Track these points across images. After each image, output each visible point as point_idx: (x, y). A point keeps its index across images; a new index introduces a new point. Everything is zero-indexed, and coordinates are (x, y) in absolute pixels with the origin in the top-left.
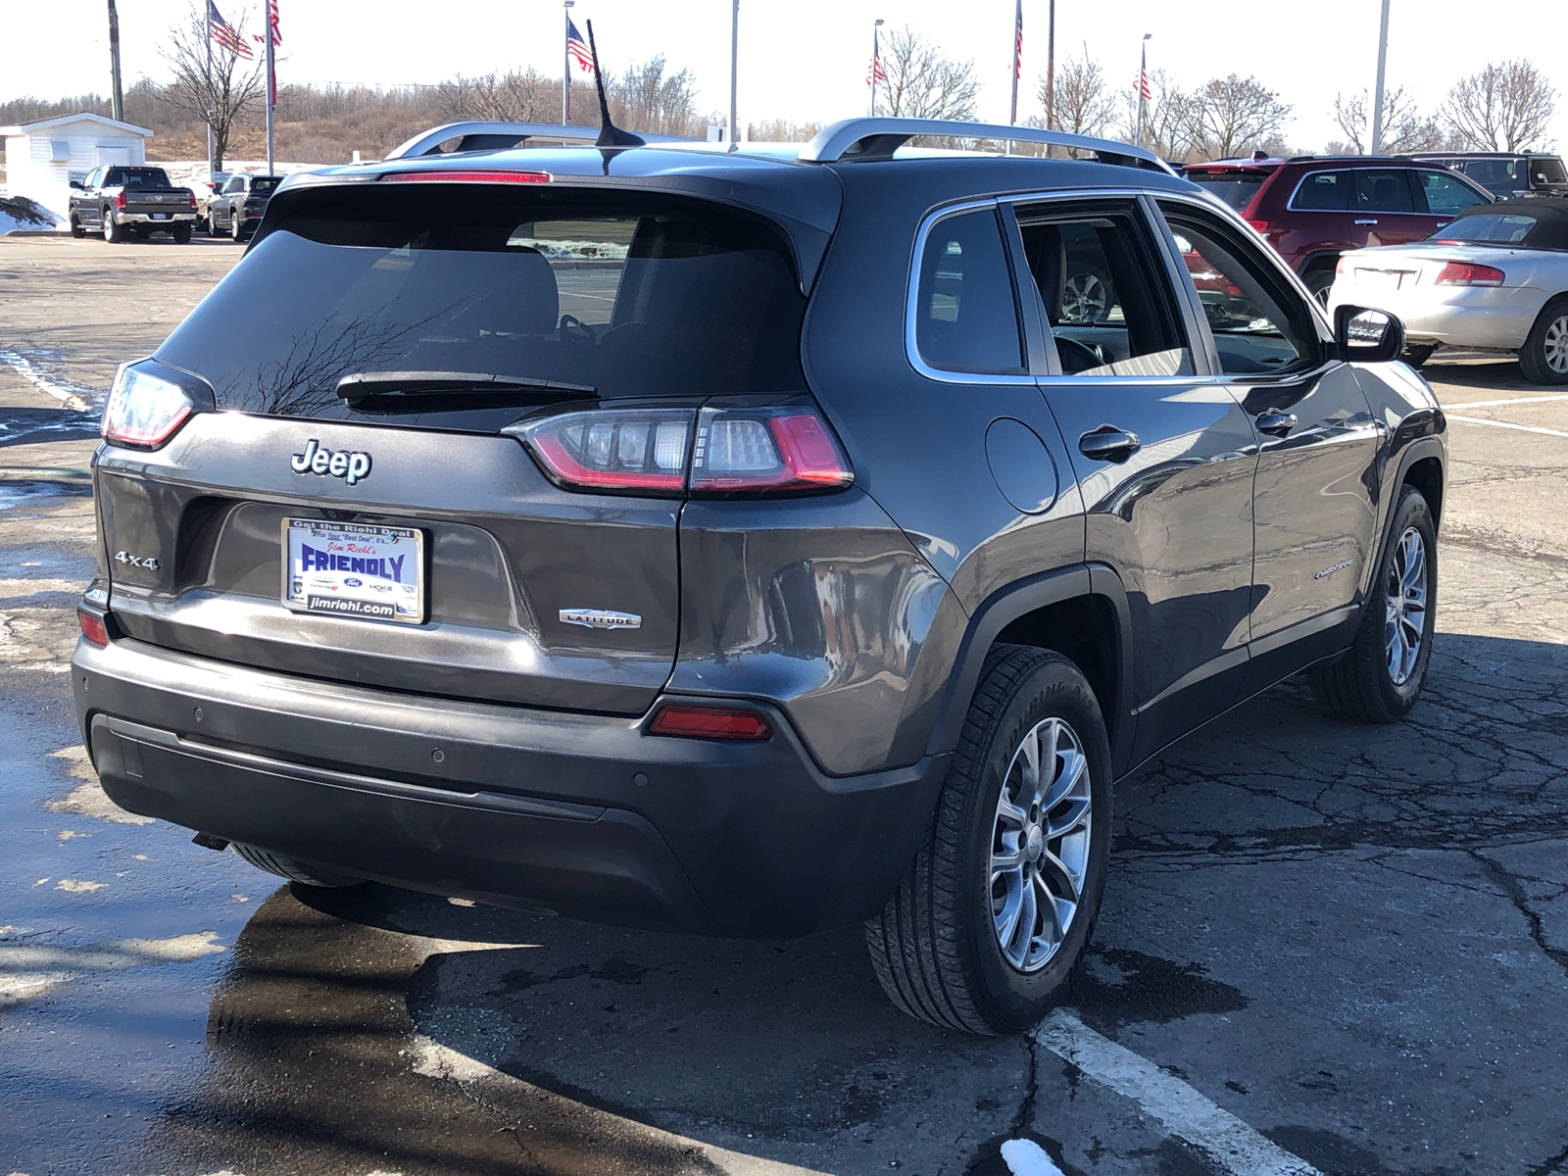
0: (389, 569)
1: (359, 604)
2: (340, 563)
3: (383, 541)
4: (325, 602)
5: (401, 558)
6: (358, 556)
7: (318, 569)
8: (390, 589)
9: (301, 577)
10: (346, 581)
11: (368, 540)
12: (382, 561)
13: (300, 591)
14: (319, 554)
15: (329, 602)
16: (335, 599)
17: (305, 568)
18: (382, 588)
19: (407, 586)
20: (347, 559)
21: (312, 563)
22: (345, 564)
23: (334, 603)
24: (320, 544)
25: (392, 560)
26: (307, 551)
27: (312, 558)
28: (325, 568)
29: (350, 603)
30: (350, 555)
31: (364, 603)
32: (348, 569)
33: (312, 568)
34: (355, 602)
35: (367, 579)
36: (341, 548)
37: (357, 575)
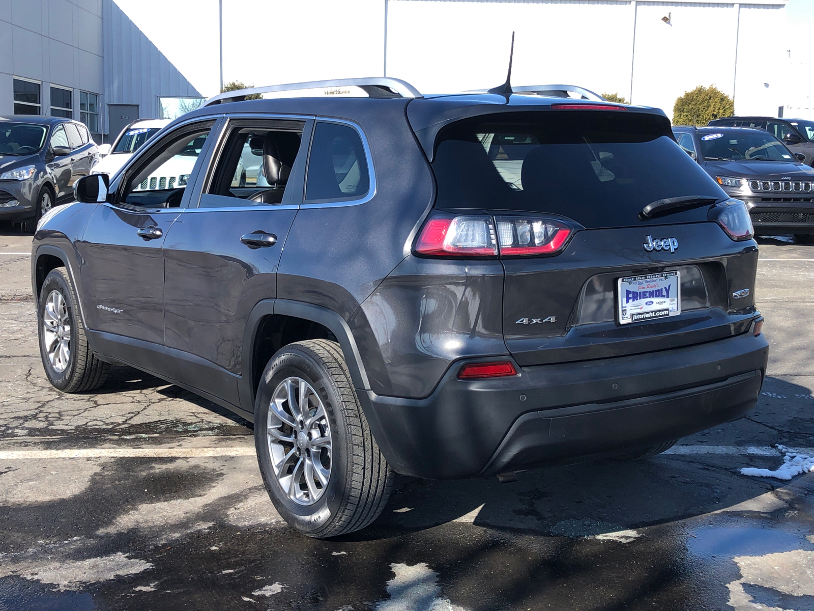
0: (664, 293)
1: (654, 313)
2: (643, 295)
3: (662, 280)
4: (639, 316)
5: (669, 286)
6: (651, 290)
7: (634, 301)
8: (665, 302)
9: (626, 307)
10: (646, 303)
11: (655, 281)
12: (662, 289)
13: (626, 314)
14: (634, 293)
15: (641, 316)
16: (643, 313)
17: (627, 302)
18: (661, 302)
19: (672, 298)
20: (646, 292)
21: (630, 298)
22: (646, 295)
23: (643, 315)
24: (634, 287)
25: (665, 288)
26: (628, 292)
27: (631, 296)
28: (637, 299)
29: (650, 313)
30: (648, 290)
31: (656, 312)
32: (647, 297)
33: (631, 301)
34: (652, 312)
35: (655, 300)
36: (644, 288)
37: (651, 299)
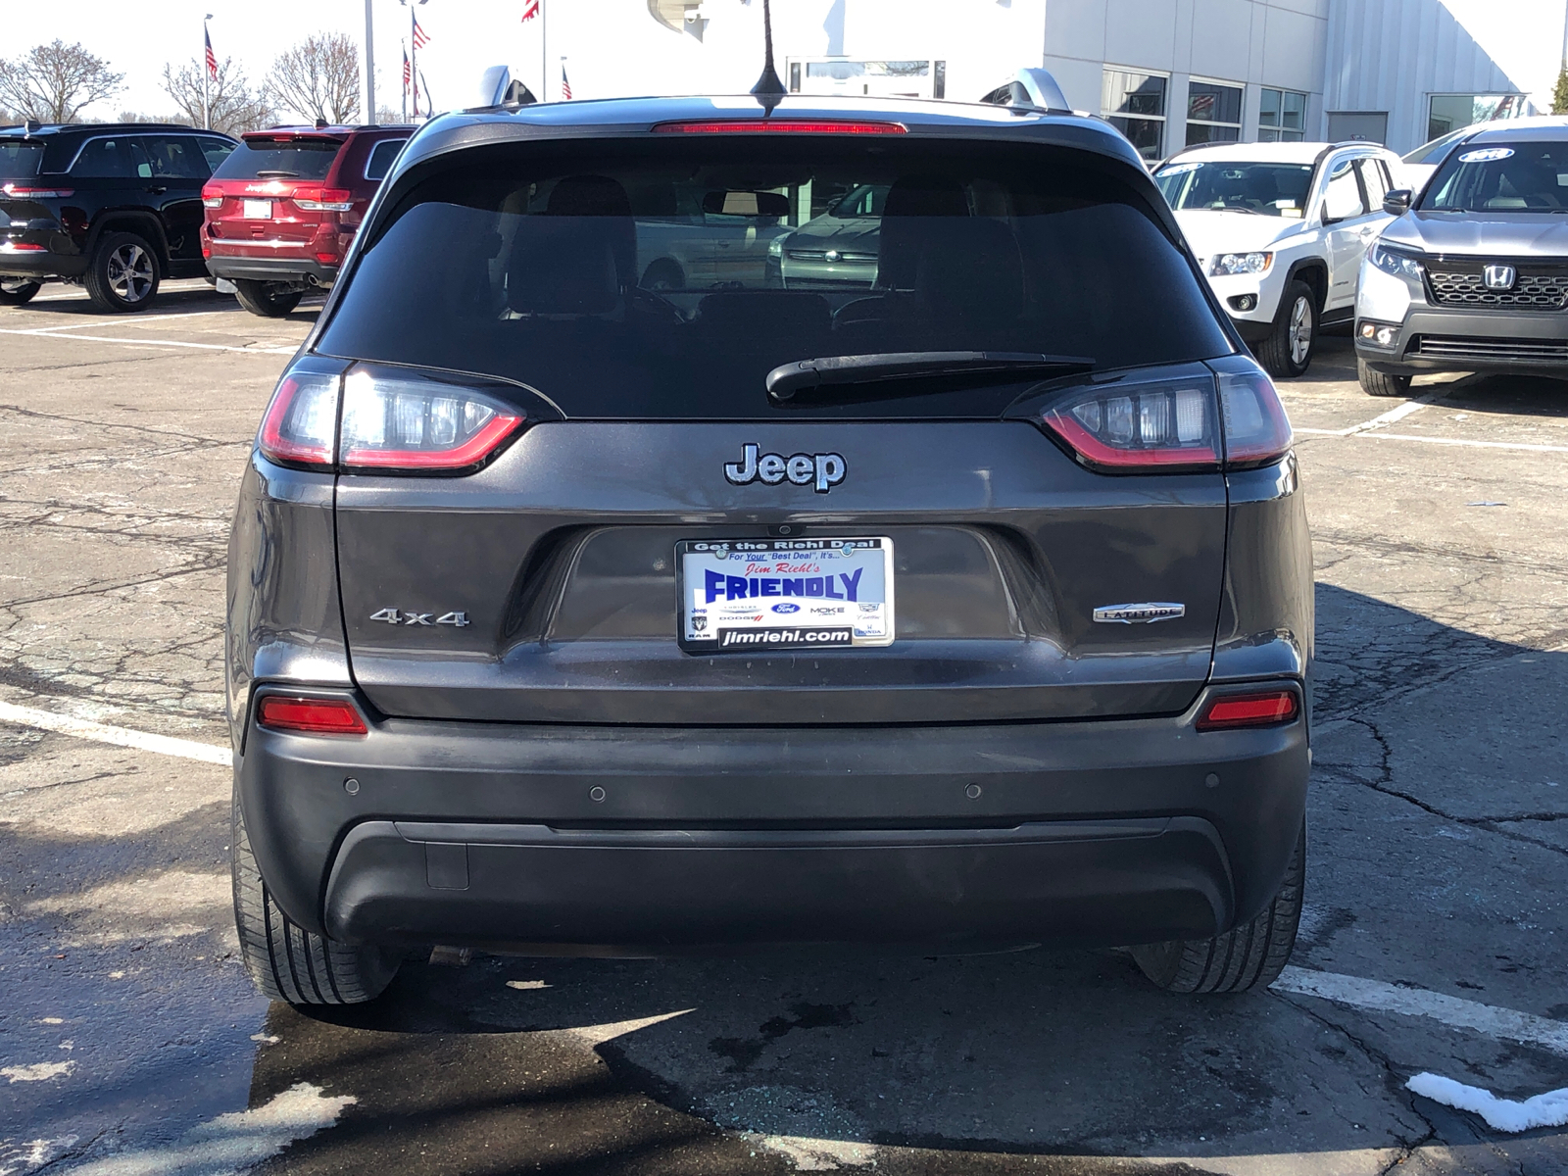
0: (839, 587)
1: (798, 633)
2: (767, 588)
3: (830, 556)
4: (746, 637)
5: (858, 573)
6: (793, 577)
7: (730, 597)
8: (840, 610)
9: (704, 611)
10: (775, 608)
11: (807, 556)
12: (830, 579)
13: (703, 628)
14: (732, 580)
15: (752, 636)
16: (762, 630)
17: (710, 598)
18: (829, 610)
19: (866, 604)
20: (777, 581)
21: (721, 591)
22: (774, 588)
23: (759, 636)
24: (736, 566)
25: (844, 577)
26: (712, 578)
27: (720, 585)
28: (742, 596)
29: (785, 634)
30: (781, 576)
31: (804, 632)
32: (778, 594)
33: (721, 598)
34: (792, 630)
35: (805, 602)
36: (766, 570)
37: (793, 599)
